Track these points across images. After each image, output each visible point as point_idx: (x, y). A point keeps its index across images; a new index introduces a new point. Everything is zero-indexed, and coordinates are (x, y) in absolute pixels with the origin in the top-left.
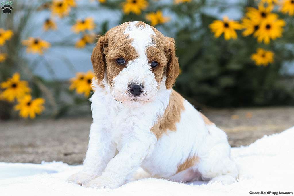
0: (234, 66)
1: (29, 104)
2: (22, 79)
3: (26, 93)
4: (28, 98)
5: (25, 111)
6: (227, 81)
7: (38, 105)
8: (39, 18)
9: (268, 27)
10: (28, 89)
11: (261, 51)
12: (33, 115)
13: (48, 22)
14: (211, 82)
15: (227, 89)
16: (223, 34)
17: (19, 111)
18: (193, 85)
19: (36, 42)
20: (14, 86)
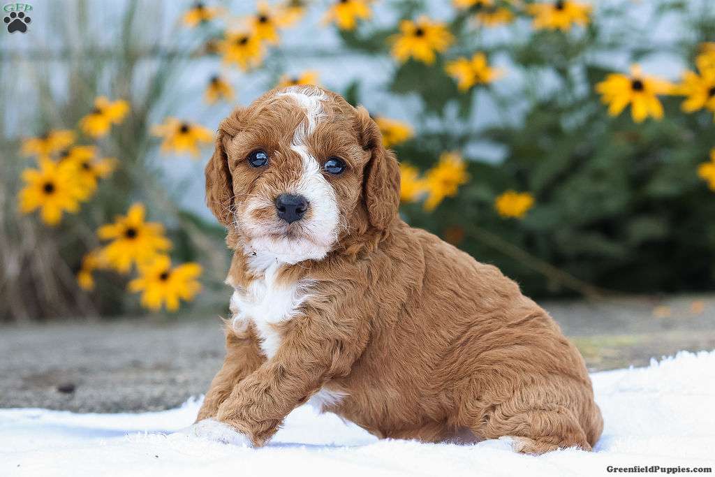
0: (661, 187)
1: (164, 277)
2: (147, 218)
3: (159, 251)
4: (162, 263)
5: (153, 294)
6: (647, 228)
7: (185, 279)
8: (194, 76)
10: (164, 243)
12: (173, 303)
13: (215, 82)
14: (608, 227)
15: (648, 246)
16: (628, 108)
17: (140, 293)
18: (564, 237)
19: (184, 129)
20: (131, 234)
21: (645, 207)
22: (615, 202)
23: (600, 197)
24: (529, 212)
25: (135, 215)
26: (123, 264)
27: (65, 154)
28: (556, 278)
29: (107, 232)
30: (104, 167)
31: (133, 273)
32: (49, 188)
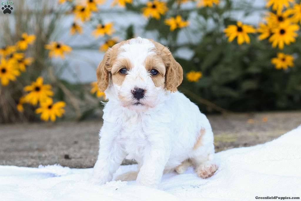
0: (253, 69)
1: (50, 107)
2: (44, 83)
3: (49, 96)
4: (49, 101)
5: (46, 114)
6: (248, 85)
7: (59, 108)
8: (67, 22)
9: (282, 32)
10: (51, 93)
11: (281, 55)
12: (53, 118)
13: (74, 26)
14: (233, 85)
15: (249, 92)
16: (236, 38)
17: (41, 114)
18: (215, 89)
19: (58, 47)
20: (38, 89)
21: (248, 77)
22: (234, 74)
23: (227, 74)
24: (200, 79)
25: (39, 82)
26: (34, 102)
27: (11, 56)
28: (210, 105)
29: (28, 88)
31: (38, 105)
32: (3, 71)
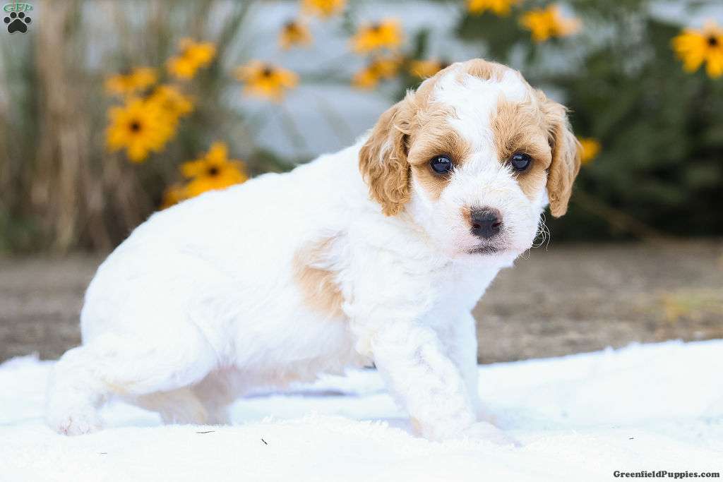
2: (231, 156)
13: (291, 28)
14: (665, 173)
16: (704, 65)
19: (267, 74)
20: (213, 172)
22: (676, 152)
25: (217, 154)
27: (149, 93)
30: (185, 105)
32: (135, 127)
